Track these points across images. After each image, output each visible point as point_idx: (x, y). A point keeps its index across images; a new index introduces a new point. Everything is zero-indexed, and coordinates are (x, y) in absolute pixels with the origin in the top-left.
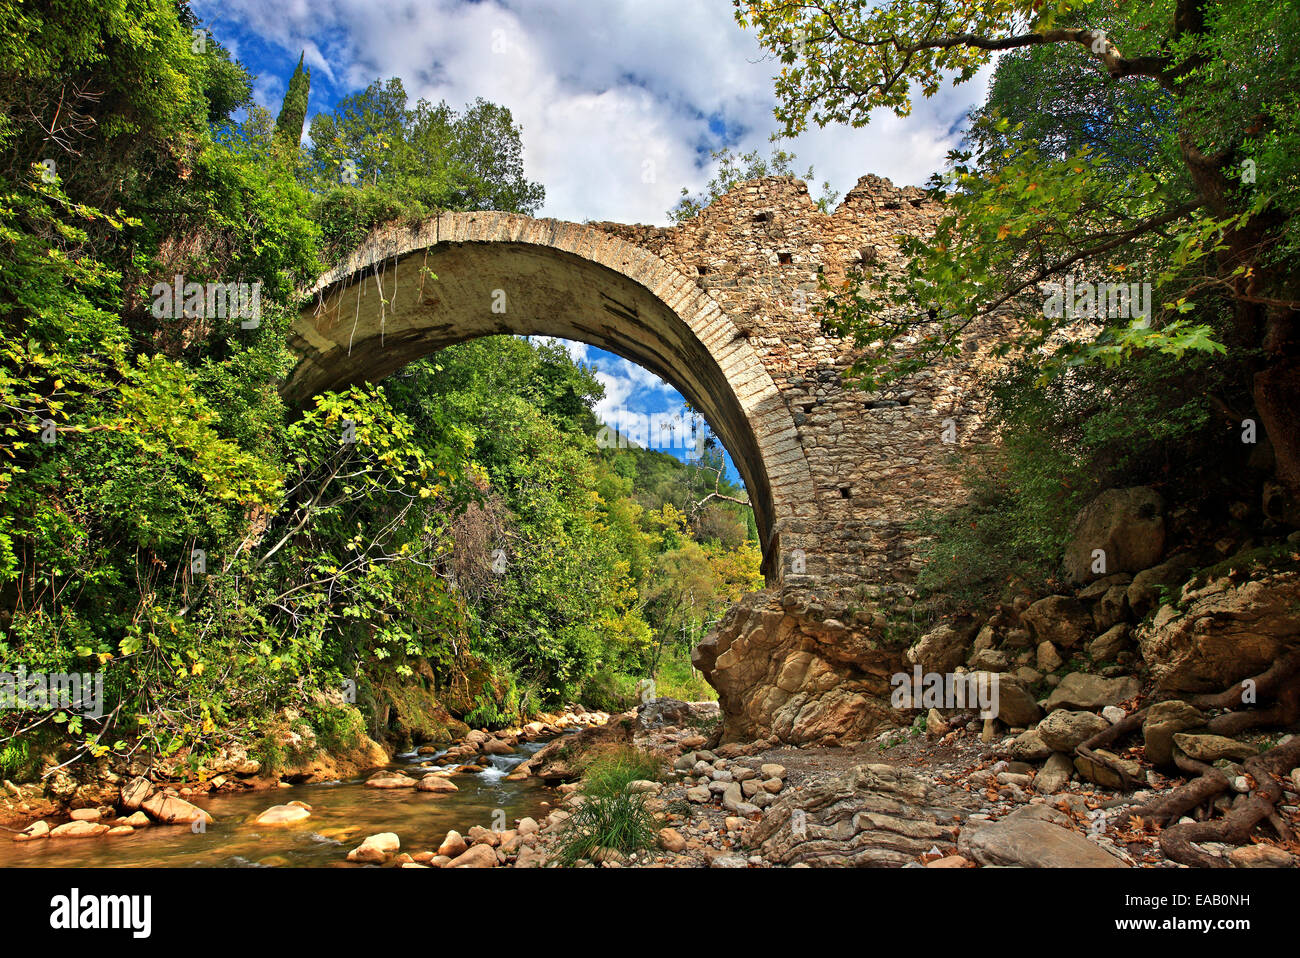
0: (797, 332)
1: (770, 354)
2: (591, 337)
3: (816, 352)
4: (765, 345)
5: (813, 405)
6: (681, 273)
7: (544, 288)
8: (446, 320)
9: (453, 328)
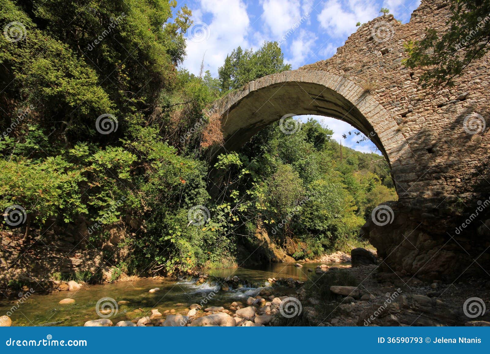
0: (394, 82)
1: (381, 96)
2: (311, 112)
3: (406, 88)
4: (378, 93)
5: (406, 113)
6: (336, 75)
7: (289, 98)
8: (260, 119)
9: (264, 121)
